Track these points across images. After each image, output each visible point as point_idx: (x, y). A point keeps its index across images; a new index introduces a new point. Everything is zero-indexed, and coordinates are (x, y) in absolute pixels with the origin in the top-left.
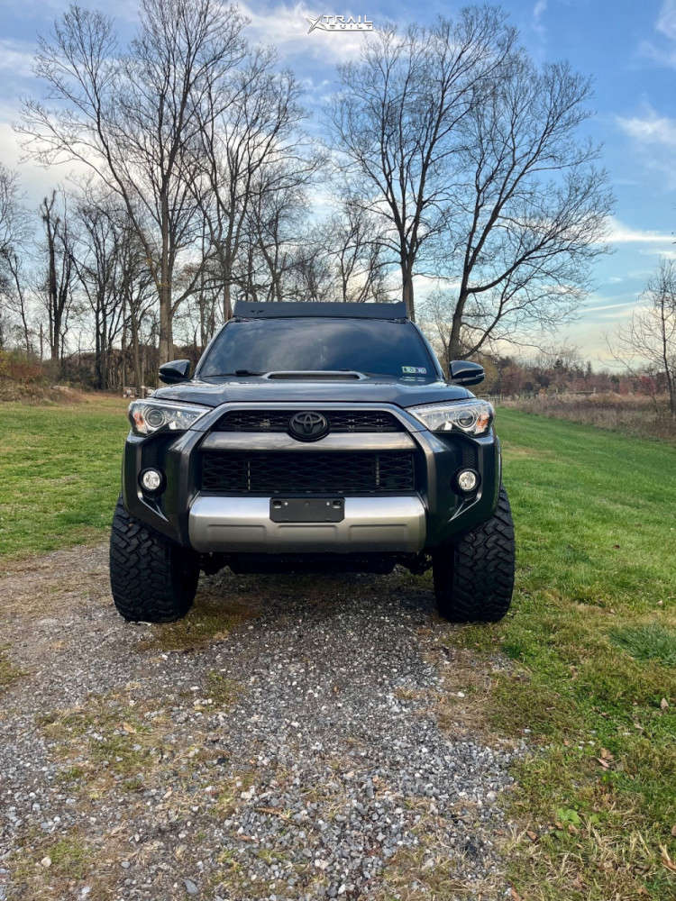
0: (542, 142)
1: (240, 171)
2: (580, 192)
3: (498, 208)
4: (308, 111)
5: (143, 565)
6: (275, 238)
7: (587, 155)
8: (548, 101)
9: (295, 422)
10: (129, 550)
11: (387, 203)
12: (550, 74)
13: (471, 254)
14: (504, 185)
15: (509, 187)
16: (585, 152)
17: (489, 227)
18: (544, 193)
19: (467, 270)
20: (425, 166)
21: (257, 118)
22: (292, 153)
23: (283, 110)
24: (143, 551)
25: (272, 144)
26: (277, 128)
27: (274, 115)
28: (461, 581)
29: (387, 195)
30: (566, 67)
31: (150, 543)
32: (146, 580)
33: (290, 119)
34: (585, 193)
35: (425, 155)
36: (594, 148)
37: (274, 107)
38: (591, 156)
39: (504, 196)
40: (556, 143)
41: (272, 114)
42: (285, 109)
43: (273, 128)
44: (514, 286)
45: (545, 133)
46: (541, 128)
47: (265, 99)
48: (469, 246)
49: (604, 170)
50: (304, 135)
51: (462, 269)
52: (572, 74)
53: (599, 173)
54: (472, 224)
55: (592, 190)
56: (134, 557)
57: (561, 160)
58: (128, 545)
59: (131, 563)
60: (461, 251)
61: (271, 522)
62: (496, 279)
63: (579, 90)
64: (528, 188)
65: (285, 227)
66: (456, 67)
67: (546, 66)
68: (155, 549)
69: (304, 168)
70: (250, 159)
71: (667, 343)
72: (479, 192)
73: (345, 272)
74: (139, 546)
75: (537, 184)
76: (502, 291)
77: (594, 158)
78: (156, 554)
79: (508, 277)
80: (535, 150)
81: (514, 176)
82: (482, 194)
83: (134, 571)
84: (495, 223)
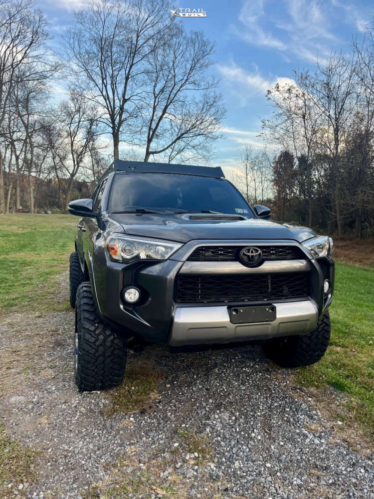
0: (189, 75)
1: (6, 66)
2: (209, 104)
3: (166, 107)
4: (51, 35)
5: (108, 354)
6: (27, 110)
7: (212, 85)
8: (192, 52)
9: (244, 254)
10: (97, 343)
11: (102, 97)
12: (194, 36)
13: (151, 133)
14: (170, 95)
15: (172, 96)
16: (211, 83)
17: (161, 118)
18: (190, 102)
19: (149, 141)
20: (127, 79)
21: (18, 35)
22: (40, 59)
23: (35, 33)
24: (108, 344)
25: (28, 52)
26: (32, 43)
27: (29, 35)
28: (304, 345)
29: (102, 92)
30: (202, 35)
31: (112, 337)
32: (109, 364)
33: (40, 39)
34: (212, 105)
35: (127, 72)
36: (216, 81)
37: (29, 30)
38: (213, 86)
39: (169, 101)
40: (196, 76)
41: (28, 34)
42: (37, 32)
43: (28, 43)
44: (176, 153)
45: (190, 70)
46: (189, 67)
47: (23, 24)
48: (150, 128)
49: (220, 94)
50: (49, 49)
51: (147, 139)
52: (205, 39)
53: (219, 95)
54: (151, 115)
55: (214, 104)
56: (101, 348)
57: (198, 85)
58: (97, 340)
59: (100, 353)
60: (146, 129)
61: (230, 323)
62: (165, 147)
63: (208, 49)
64: (182, 99)
65: (34, 104)
66: (145, 25)
67: (191, 32)
68: (116, 341)
69: (48, 69)
70: (13, 60)
71: (249, 187)
72: (155, 97)
73: (72, 135)
74: (104, 341)
75: (186, 97)
76: (170, 154)
77: (215, 87)
78: (117, 345)
79: (172, 146)
80: (185, 78)
81: (174, 91)
82: (157, 99)
83: (102, 358)
84: (164, 116)
